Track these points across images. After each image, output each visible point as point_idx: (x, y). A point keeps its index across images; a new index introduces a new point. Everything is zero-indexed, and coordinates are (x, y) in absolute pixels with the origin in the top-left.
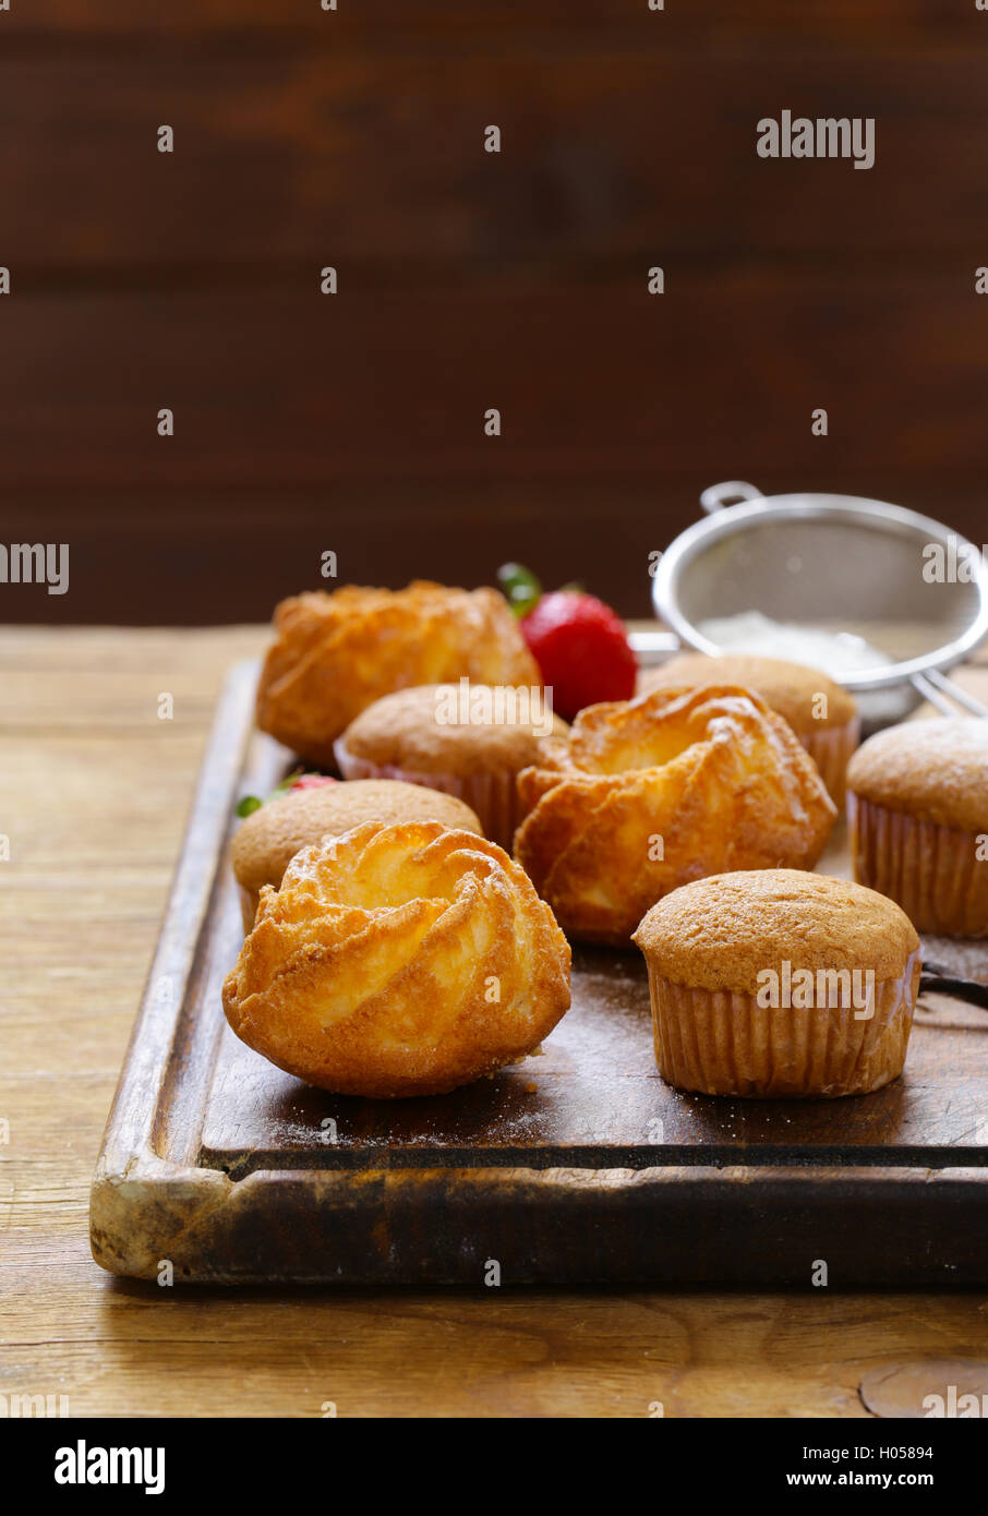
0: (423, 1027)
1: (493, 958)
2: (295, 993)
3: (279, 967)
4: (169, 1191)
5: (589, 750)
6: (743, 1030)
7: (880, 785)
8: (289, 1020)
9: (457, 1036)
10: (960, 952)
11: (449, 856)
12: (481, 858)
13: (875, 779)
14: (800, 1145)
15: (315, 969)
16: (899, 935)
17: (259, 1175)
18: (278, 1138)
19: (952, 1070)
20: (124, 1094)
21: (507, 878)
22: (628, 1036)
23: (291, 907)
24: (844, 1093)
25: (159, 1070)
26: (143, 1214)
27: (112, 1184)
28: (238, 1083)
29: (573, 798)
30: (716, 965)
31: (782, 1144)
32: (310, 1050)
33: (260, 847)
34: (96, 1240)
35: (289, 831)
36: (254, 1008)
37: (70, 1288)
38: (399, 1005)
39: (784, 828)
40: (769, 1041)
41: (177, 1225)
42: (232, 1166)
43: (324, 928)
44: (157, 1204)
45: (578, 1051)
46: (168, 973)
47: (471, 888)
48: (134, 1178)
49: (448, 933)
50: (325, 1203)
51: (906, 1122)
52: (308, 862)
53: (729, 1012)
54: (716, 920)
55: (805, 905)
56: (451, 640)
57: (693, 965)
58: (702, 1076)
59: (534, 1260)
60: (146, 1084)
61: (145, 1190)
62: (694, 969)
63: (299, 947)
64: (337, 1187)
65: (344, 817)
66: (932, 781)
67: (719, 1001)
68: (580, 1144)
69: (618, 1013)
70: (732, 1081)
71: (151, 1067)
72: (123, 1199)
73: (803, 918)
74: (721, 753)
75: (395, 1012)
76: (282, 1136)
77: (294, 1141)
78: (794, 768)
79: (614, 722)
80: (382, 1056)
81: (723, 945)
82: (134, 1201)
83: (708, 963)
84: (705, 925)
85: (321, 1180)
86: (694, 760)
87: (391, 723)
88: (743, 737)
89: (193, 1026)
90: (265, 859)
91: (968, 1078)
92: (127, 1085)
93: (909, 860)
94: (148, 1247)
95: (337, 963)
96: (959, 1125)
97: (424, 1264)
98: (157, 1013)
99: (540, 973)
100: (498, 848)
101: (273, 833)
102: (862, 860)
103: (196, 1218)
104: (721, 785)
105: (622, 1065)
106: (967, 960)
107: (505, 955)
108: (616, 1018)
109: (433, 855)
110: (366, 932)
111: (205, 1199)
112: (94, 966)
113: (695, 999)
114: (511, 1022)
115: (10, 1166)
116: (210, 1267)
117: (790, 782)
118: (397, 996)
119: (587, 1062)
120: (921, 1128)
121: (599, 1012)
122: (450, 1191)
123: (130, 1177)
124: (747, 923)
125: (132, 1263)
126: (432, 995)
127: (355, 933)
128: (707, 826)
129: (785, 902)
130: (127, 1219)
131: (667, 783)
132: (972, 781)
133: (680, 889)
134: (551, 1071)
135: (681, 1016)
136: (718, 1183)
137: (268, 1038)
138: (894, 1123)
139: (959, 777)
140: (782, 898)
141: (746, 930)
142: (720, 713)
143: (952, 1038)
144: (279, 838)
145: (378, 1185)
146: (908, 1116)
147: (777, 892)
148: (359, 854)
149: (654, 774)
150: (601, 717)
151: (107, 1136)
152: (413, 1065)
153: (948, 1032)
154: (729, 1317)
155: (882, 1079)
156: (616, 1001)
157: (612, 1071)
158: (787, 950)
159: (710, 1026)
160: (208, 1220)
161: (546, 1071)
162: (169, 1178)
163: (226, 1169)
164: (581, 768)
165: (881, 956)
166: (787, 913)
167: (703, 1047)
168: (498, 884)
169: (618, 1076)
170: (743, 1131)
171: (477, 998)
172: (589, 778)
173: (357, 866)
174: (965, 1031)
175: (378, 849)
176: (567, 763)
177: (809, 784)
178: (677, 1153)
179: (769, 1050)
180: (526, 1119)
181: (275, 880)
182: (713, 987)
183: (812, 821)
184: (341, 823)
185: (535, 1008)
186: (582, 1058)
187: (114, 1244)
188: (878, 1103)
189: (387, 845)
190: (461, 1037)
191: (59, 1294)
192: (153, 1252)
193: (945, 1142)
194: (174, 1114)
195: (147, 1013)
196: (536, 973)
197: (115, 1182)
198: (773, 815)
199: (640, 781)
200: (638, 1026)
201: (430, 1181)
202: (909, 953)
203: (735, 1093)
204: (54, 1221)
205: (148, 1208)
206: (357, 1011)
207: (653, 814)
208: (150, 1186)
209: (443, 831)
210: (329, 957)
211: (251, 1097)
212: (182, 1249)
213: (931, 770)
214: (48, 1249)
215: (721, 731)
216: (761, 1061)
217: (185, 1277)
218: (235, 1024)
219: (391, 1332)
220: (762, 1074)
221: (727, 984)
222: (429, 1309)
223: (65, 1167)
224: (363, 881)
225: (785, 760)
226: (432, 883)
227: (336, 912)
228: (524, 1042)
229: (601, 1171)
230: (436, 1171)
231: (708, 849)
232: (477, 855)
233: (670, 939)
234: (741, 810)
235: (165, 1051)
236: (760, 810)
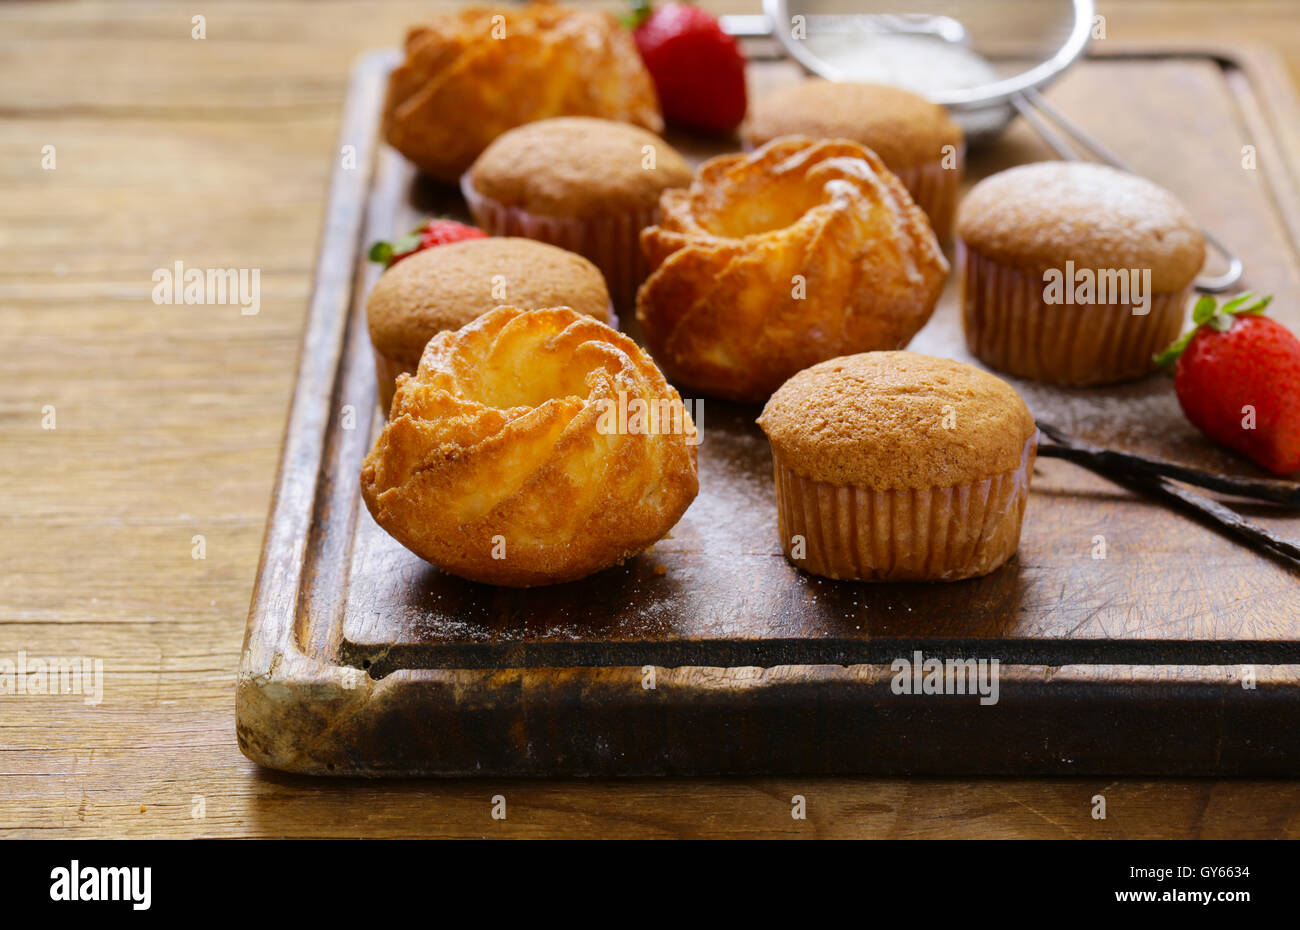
0: (556, 524)
1: (625, 457)
2: (432, 490)
3: (415, 463)
4: (312, 692)
5: (710, 205)
6: (867, 523)
7: (990, 238)
8: (427, 516)
9: (590, 534)
10: (1066, 402)
11: (580, 346)
12: (612, 351)
13: (985, 232)
14: (922, 638)
15: (451, 468)
16: (1017, 424)
17: (400, 675)
18: (417, 630)
19: (1064, 547)
20: (267, 573)
21: (638, 373)
22: (751, 505)
23: (428, 403)
24: (963, 577)
25: (300, 545)
26: (288, 714)
27: (257, 685)
28: (376, 562)
29: (696, 263)
30: (841, 461)
31: (904, 637)
32: (446, 544)
33: (394, 313)
34: (242, 736)
35: (421, 299)
36: (392, 501)
37: (218, 774)
38: (534, 505)
39: (899, 291)
40: (892, 533)
41: (321, 724)
42: (373, 660)
43: (459, 428)
44: (301, 705)
45: (703, 524)
46: (306, 427)
47: (603, 387)
48: (278, 679)
49: (581, 434)
50: (464, 704)
51: (1023, 610)
52: (442, 348)
53: (853, 505)
54: (840, 414)
55: (927, 399)
56: (570, 64)
57: (818, 460)
58: (826, 561)
59: (667, 756)
60: (287, 564)
61: (288, 691)
62: (820, 464)
63: (436, 446)
64: (475, 689)
65: (475, 284)
66: (1040, 238)
67: (843, 496)
68: (709, 638)
69: (740, 477)
70: (854, 569)
71: (290, 543)
72: (268, 699)
73: (925, 413)
74: (839, 221)
75: (531, 512)
76: (421, 627)
77: (433, 634)
78: (909, 229)
79: (734, 176)
80: (517, 553)
81: (848, 441)
82: (279, 701)
83: (833, 459)
84: (830, 420)
85: (460, 680)
86: (813, 226)
87: (517, 162)
88: (859, 200)
89: (330, 486)
90: (399, 326)
91: (1080, 555)
92: (269, 564)
93: (1017, 311)
94: (293, 745)
95: (474, 464)
96: (1073, 615)
97: (560, 760)
98: (295, 476)
99: (669, 465)
100: (629, 339)
101: (406, 300)
102: (971, 307)
103: (340, 717)
104: (840, 252)
105: (747, 541)
106: (1073, 410)
107: (636, 453)
108: (738, 484)
109: (565, 343)
110: (501, 434)
111: (347, 700)
112: (233, 391)
113: (821, 492)
114: (642, 516)
115: (156, 628)
116: (353, 763)
117: (905, 243)
118: (532, 497)
119: (712, 538)
120: (1037, 617)
121: (724, 475)
122: (585, 692)
123: (275, 678)
124: (870, 418)
125: (277, 759)
126: (567, 494)
127: (492, 434)
128: (828, 292)
129: (907, 396)
130: (271, 718)
131: (787, 250)
132: (1081, 238)
133: (804, 373)
134: (678, 548)
135: (806, 506)
136: (846, 683)
137: (407, 532)
138: (1011, 612)
139: (1067, 235)
140: (904, 391)
141: (870, 426)
142: (837, 174)
143: (1062, 507)
144: (412, 305)
145: (516, 685)
146: (1025, 602)
147: (899, 385)
148: (493, 340)
149: (774, 239)
150: (721, 168)
151: (251, 625)
152: (546, 562)
153: (1059, 499)
154: (853, 808)
155: (999, 561)
156: (738, 462)
157: (737, 548)
158: (909, 447)
159: (834, 516)
160: (351, 720)
161: (673, 549)
162: (312, 679)
163: (366, 665)
164: (703, 225)
165: (1000, 449)
166: (910, 407)
167: (827, 536)
168: (629, 381)
169: (743, 554)
170: (866, 623)
171: (609, 496)
172: (710, 239)
173: (491, 354)
174: (1075, 499)
175: (512, 336)
176: (688, 221)
177: (923, 247)
178: (803, 646)
179: (892, 541)
180: (655, 607)
181: (412, 366)
182: (838, 483)
183: (927, 282)
184: (471, 291)
185: (664, 499)
186: (708, 533)
187: (261, 741)
188: (995, 588)
189: (518, 333)
190: (594, 534)
191: (208, 781)
192: (298, 749)
193: (1061, 634)
194: (315, 593)
195: (287, 476)
196: (665, 465)
197: (260, 682)
198: (889, 280)
199: (761, 247)
200: (760, 493)
201: (566, 682)
202: (1025, 439)
203: (857, 579)
204: (200, 694)
205: (293, 709)
206: (493, 511)
207: (774, 279)
208: (295, 687)
209: (574, 319)
210: (466, 457)
211: (388, 582)
212: (326, 746)
213: (1040, 227)
214: (197, 727)
215: (840, 197)
216: (884, 551)
217: (329, 771)
218: (373, 509)
219: (528, 827)
220: (885, 564)
221: (852, 480)
222: (565, 799)
223: (209, 628)
224: (496, 368)
225: (901, 221)
226: (563, 370)
227: (472, 410)
228: (655, 533)
229: (730, 669)
230: (572, 671)
231: (828, 315)
232: (608, 347)
233: (796, 432)
234: (858, 275)
235: (305, 521)
236: (877, 275)
